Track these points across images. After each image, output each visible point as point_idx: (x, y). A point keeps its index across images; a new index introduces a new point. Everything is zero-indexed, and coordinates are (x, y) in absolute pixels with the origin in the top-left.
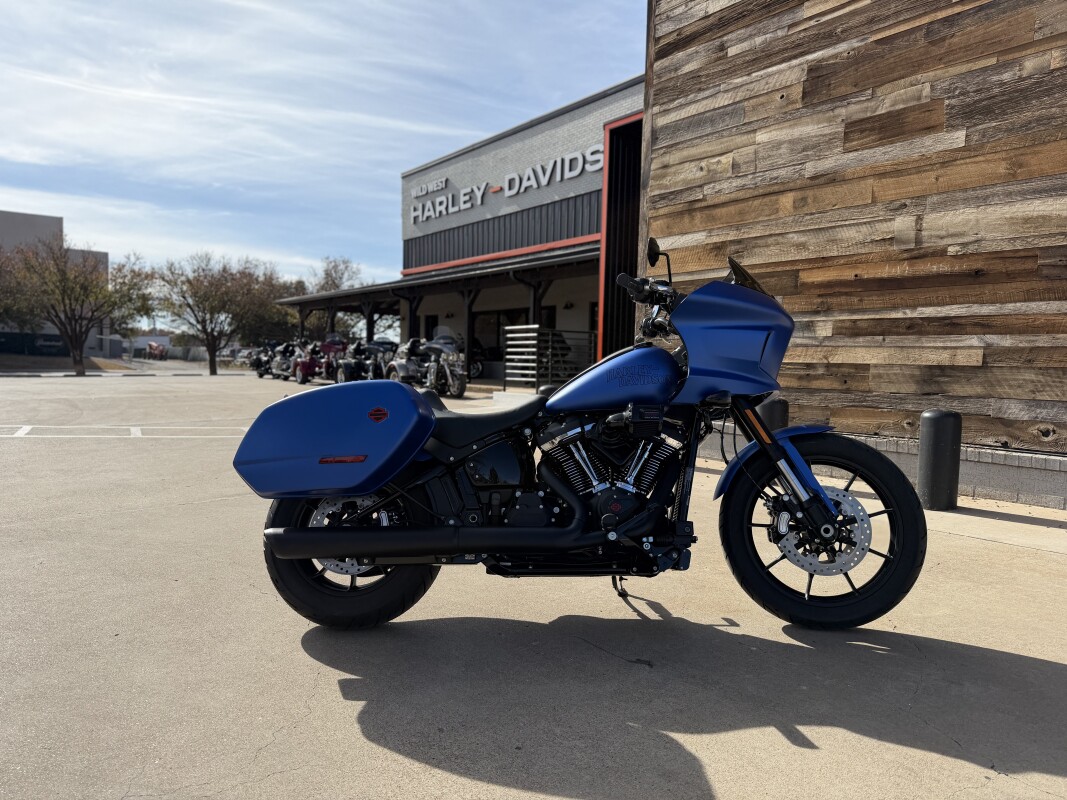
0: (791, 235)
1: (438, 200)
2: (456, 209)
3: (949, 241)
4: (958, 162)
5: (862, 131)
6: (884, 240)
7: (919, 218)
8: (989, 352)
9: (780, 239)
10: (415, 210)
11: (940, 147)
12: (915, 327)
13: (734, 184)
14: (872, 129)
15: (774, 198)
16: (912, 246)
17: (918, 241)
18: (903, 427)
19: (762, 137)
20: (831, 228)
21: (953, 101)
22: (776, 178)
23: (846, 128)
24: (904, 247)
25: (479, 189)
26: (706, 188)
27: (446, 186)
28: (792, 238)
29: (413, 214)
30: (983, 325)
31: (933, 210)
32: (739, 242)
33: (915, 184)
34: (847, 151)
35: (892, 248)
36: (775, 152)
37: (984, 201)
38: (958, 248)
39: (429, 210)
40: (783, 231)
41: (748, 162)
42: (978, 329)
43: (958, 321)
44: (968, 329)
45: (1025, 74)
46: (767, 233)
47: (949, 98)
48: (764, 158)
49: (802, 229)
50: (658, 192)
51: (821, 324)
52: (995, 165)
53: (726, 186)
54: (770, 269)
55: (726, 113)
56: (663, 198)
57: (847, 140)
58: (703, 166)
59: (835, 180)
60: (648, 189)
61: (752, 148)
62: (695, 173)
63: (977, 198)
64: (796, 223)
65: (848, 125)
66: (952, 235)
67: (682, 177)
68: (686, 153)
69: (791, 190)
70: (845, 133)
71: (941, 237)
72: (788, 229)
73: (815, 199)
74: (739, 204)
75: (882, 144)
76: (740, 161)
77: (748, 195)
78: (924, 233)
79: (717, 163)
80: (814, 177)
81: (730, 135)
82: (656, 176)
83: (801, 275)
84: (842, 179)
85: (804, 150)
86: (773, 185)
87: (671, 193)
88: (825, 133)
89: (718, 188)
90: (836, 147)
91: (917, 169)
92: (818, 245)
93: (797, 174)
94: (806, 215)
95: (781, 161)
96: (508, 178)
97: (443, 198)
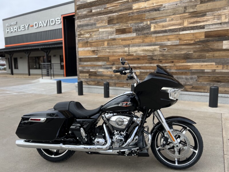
1: (15, 27)
2: (20, 30)
3: (134, 53)
4: (135, 39)
5: (119, 31)
6: (123, 52)
7: (129, 49)
8: (141, 73)
9: (105, 50)
10: (7, 29)
11: (132, 36)
13: (96, 39)
14: (120, 31)
15: (103, 42)
16: (128, 53)
17: (129, 53)
18: (128, 85)
19: (100, 30)
20: (114, 49)
21: (133, 28)
22: (104, 38)
24: (127, 54)
25: (27, 25)
26: (90, 38)
27: (17, 24)
28: (107, 51)
29: (7, 31)
30: (140, 68)
31: (131, 47)
32: (97, 50)
33: (128, 42)
34: (116, 34)
35: (125, 54)
36: (103, 33)
37: (139, 46)
39: (12, 30)
41: (98, 34)
42: (139, 69)
43: (136, 67)
44: (137, 69)
45: (144, 25)
46: (103, 49)
48: (101, 34)
49: (109, 49)
50: (80, 38)
51: (113, 67)
52: (140, 40)
53: (94, 39)
54: (104, 56)
55: (93, 24)
56: (81, 40)
57: (116, 32)
58: (89, 34)
59: (114, 40)
60: (77, 38)
61: (98, 32)
62: (87, 35)
63: (138, 46)
64: (108, 48)
65: (116, 30)
66: (134, 52)
67: (85, 36)
68: (85, 31)
69: (106, 41)
70: (116, 31)
71: (132, 52)
72: (106, 49)
73: (111, 43)
74: (97, 43)
75: (122, 34)
76: (96, 34)
77: (98, 41)
78: (130, 51)
79: (92, 34)
80: (111, 39)
81: (94, 29)
82: (79, 35)
83: (109, 58)
84: (116, 40)
85: (108, 33)
86: (103, 40)
87: (83, 39)
88: (112, 31)
89: (92, 39)
90: (114, 34)
91: (128, 39)
92: (112, 52)
93: (107, 38)
94: (110, 46)
95: (104, 35)
96: (35, 23)
97: (16, 27)
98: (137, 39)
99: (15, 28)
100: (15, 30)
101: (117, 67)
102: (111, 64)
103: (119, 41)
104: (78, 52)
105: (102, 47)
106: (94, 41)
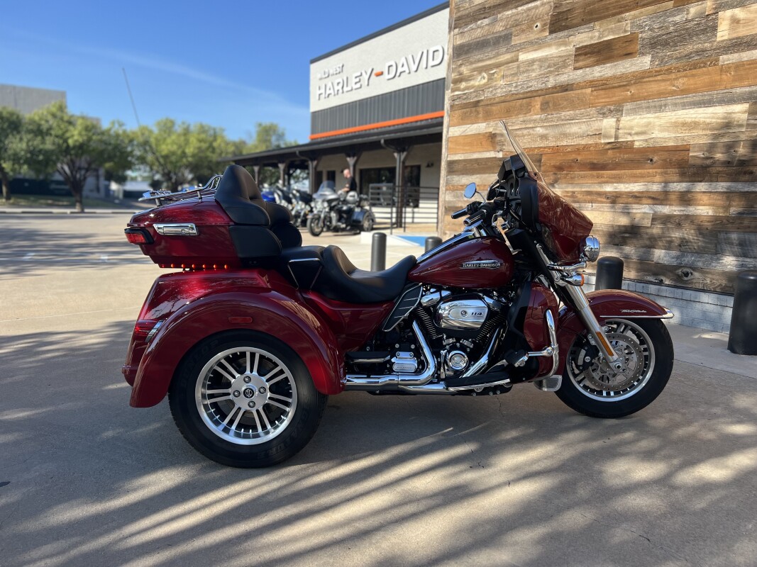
0: (538, 129)
1: (337, 81)
3: (636, 138)
4: (645, 80)
5: (586, 54)
6: (595, 134)
7: (618, 120)
8: (656, 218)
9: (531, 131)
10: (319, 89)
11: (634, 69)
12: (611, 198)
13: (504, 90)
14: (592, 53)
15: (528, 100)
16: (613, 140)
17: (616, 137)
19: (523, 57)
20: (563, 124)
21: (644, 35)
22: (531, 86)
23: (576, 51)
24: (607, 141)
25: (366, 73)
26: (486, 91)
28: (539, 131)
30: (652, 198)
31: (628, 114)
33: (618, 95)
34: (576, 69)
35: (600, 141)
36: (530, 68)
38: (641, 143)
39: (330, 89)
40: (534, 126)
41: (513, 74)
42: (650, 201)
43: (638, 195)
44: (645, 201)
45: (690, 17)
46: (524, 126)
47: (641, 32)
48: (524, 72)
49: (545, 124)
50: (457, 93)
52: (667, 83)
53: (499, 91)
55: (500, 37)
56: (459, 97)
57: (576, 61)
58: (485, 75)
59: (567, 90)
60: (450, 91)
61: (515, 64)
62: (480, 81)
63: (655, 107)
64: (542, 120)
66: (637, 134)
67: (472, 83)
68: (474, 66)
69: (540, 96)
70: (575, 55)
71: (630, 134)
72: (536, 125)
73: (554, 104)
74: (507, 104)
75: (597, 65)
76: (508, 73)
77: (512, 98)
78: (620, 131)
79: (494, 74)
80: (554, 87)
81: (503, 54)
82: (456, 82)
83: (544, 158)
84: (572, 89)
85: (549, 67)
86: (529, 92)
87: (465, 94)
88: (563, 55)
89: (494, 92)
90: (569, 65)
91: (619, 84)
92: (555, 137)
93: (544, 85)
94: (549, 115)
95: (534, 75)
96: (387, 64)
97: (340, 80)
98: (656, 78)
103: (581, 93)
105: (521, 117)
106: (498, 97)
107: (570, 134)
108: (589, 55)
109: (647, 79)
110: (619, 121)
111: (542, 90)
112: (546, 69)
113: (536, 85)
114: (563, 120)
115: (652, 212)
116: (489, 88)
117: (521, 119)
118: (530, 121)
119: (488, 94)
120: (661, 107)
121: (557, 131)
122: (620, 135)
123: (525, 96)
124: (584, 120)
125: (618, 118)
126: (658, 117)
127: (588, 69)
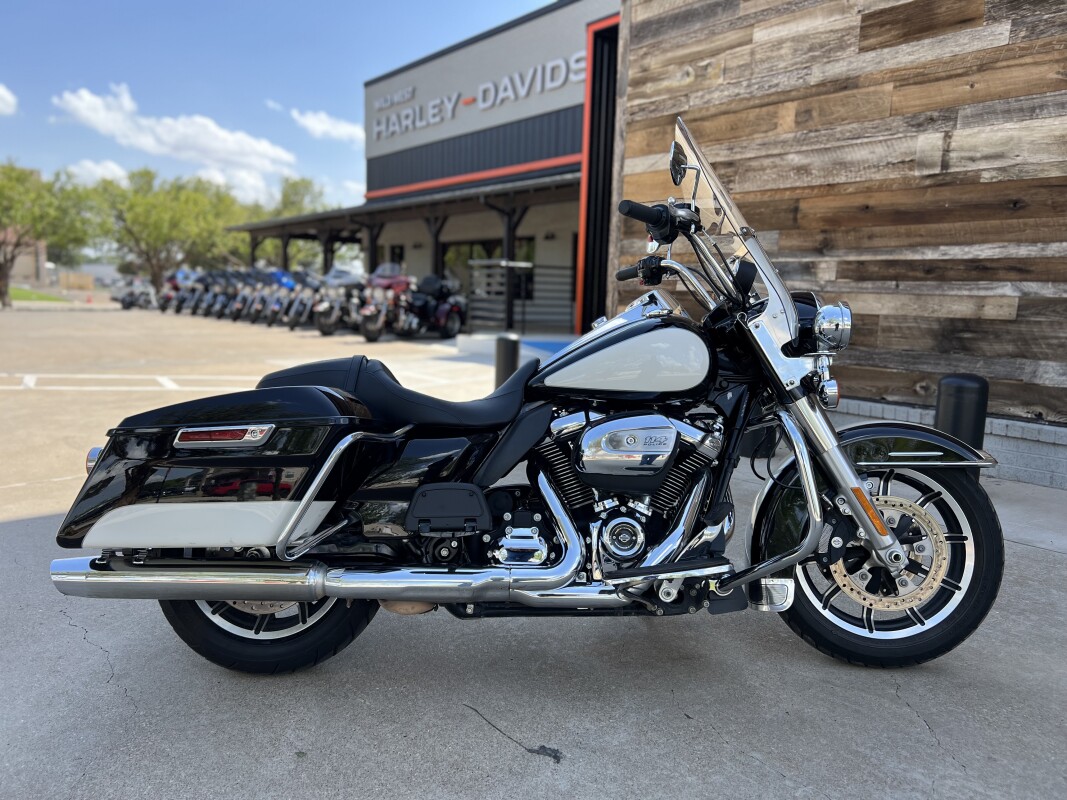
0: (791, 157)
1: (404, 113)
2: (424, 123)
3: (983, 165)
4: (1000, 64)
5: (882, 25)
6: (903, 162)
7: (948, 136)
8: (1027, 305)
9: (777, 160)
10: (379, 123)
11: (977, 45)
12: (936, 272)
13: (726, 93)
14: (893, 23)
15: (771, 108)
16: (937, 171)
17: (945, 165)
18: (915, 391)
19: (761, 35)
20: (839, 147)
22: (777, 85)
23: (863, 20)
24: (926, 172)
25: (450, 100)
26: (693, 96)
27: (413, 96)
28: (792, 160)
29: (376, 129)
30: (1020, 269)
31: (967, 124)
32: (730, 164)
33: (948, 91)
34: (863, 50)
35: (912, 173)
36: (775, 54)
37: (1032, 112)
38: (994, 173)
39: (394, 124)
40: (782, 151)
41: (742, 65)
42: (1013, 275)
43: (988, 265)
44: (1001, 274)
46: (764, 153)
48: (763, 61)
49: (804, 148)
50: (637, 102)
51: (823, 265)
52: (1044, 68)
53: (716, 95)
54: (766, 198)
56: (642, 109)
57: (864, 36)
58: (690, 70)
59: (845, 88)
60: (625, 98)
61: (748, 48)
62: (677, 80)
63: (1021, 110)
64: (798, 141)
65: (865, 18)
66: (986, 158)
67: (665, 84)
68: (670, 55)
69: (792, 100)
70: (862, 28)
71: (973, 159)
72: (788, 149)
73: (822, 113)
74: (732, 117)
75: (906, 41)
76: (733, 64)
77: (742, 106)
78: (953, 155)
79: (706, 67)
80: (822, 84)
81: (722, 32)
82: (637, 83)
83: (803, 205)
84: (856, 87)
85: (811, 49)
86: (772, 94)
87: (652, 103)
88: (837, 28)
89: (707, 97)
90: (850, 46)
91: (948, 73)
92: (823, 169)
93: (801, 81)
94: (811, 131)
95: (782, 65)
96: (482, 88)
97: (410, 111)
98: (1022, 61)
99: (407, 117)
100: (405, 123)
101: (849, 263)
102: (809, 244)
103: (875, 93)
104: (621, 181)
105: (759, 138)
106: (714, 106)
107: (852, 163)
108: (888, 27)
109: (1005, 63)
110: (950, 137)
111: (797, 89)
112: (805, 54)
113: (785, 82)
114: (838, 140)
115: (1017, 294)
116: (697, 91)
117: (759, 141)
118: (775, 144)
119: (695, 101)
120: (1033, 110)
121: (827, 158)
122: (952, 162)
123: (766, 100)
124: (881, 138)
125: (947, 133)
126: (1027, 128)
127: (886, 50)
